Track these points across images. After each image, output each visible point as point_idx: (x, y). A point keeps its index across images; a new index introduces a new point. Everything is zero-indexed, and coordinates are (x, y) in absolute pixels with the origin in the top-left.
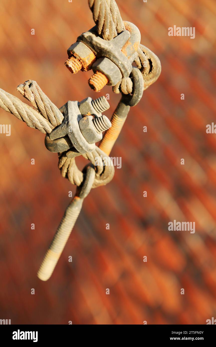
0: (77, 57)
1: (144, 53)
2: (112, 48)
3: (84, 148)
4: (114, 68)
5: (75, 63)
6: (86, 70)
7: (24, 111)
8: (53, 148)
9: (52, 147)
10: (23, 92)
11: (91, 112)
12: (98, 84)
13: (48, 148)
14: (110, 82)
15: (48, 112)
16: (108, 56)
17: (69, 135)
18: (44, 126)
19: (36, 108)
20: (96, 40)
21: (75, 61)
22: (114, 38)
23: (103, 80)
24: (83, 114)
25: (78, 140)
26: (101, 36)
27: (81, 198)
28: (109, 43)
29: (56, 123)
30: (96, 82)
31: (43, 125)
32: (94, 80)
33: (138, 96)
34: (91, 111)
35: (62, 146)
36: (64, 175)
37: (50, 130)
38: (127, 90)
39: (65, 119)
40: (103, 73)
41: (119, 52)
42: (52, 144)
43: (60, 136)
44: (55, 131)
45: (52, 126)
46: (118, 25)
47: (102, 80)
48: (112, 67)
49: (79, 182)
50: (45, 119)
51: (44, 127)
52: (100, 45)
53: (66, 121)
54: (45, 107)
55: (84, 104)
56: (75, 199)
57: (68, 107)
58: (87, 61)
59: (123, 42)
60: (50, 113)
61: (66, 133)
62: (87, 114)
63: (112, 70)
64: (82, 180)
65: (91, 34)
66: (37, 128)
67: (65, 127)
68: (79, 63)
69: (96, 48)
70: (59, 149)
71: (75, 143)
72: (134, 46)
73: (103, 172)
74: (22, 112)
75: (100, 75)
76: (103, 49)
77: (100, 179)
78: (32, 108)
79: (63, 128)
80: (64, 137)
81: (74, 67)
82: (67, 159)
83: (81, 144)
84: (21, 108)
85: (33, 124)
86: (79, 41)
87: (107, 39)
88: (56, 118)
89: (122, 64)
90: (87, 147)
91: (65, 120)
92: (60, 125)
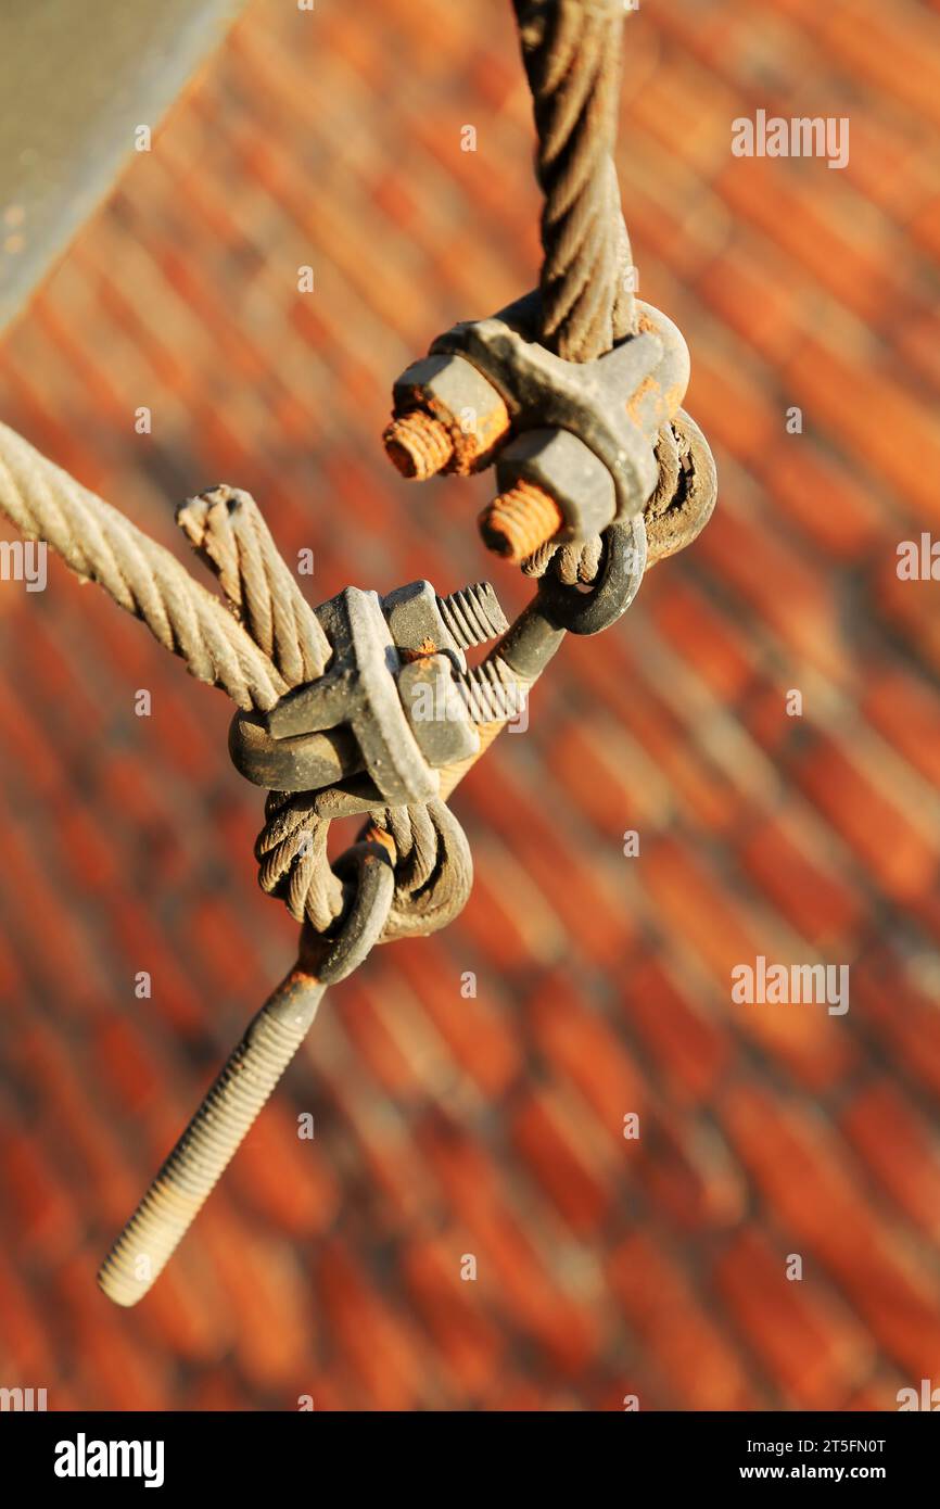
0: (444, 417)
1: (674, 433)
2: (597, 395)
3: (410, 783)
4: (596, 475)
5: (428, 439)
6: (464, 471)
7: (191, 608)
8: (273, 773)
9: (268, 769)
10: (198, 534)
11: (439, 641)
12: (526, 533)
13: (249, 767)
14: (571, 529)
15: (281, 624)
16: (574, 425)
17: (354, 725)
18: (254, 678)
19: (234, 602)
20: (530, 354)
21: (428, 431)
22: (601, 356)
23: (546, 519)
24: (402, 644)
25: (394, 749)
26: (552, 345)
27: (320, 981)
28: (581, 374)
29: (301, 672)
30: (519, 524)
31: (248, 675)
32: (509, 515)
33: (621, 599)
34: (438, 635)
35: (313, 768)
36: (272, 883)
37: (271, 698)
38: (578, 570)
39: (340, 658)
40: (549, 490)
41: (619, 415)
42: (271, 754)
43: (314, 725)
44: (297, 702)
45: (280, 681)
46: (619, 309)
47: (540, 518)
48: (588, 472)
49: (325, 917)
50: (257, 650)
51: (253, 682)
52: (547, 377)
53: (344, 663)
54: (272, 603)
55: (411, 605)
56: (294, 980)
57: (351, 611)
58: (480, 436)
59: (636, 378)
60: (288, 628)
61: (341, 715)
62: (422, 648)
63: (588, 482)
64: (338, 909)
65: (503, 330)
66: (226, 681)
67: (340, 689)
68: (443, 439)
69: (523, 388)
70: (297, 778)
71: (379, 762)
72: (671, 398)
73: (430, 884)
74: (183, 613)
75: (533, 496)
76: (560, 395)
77: (411, 911)
78: (218, 599)
79: (331, 694)
80: (326, 733)
81: (423, 454)
82: (304, 822)
83: (402, 767)
84: (179, 596)
85: (213, 665)
86: (448, 351)
87: (573, 359)
88: (306, 650)
89: (628, 464)
90: (421, 782)
91: (340, 663)
92: (317, 680)
